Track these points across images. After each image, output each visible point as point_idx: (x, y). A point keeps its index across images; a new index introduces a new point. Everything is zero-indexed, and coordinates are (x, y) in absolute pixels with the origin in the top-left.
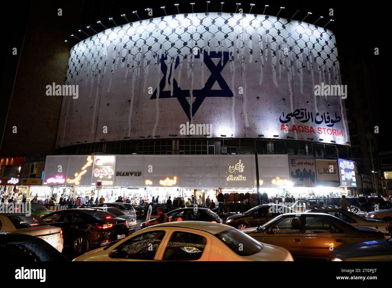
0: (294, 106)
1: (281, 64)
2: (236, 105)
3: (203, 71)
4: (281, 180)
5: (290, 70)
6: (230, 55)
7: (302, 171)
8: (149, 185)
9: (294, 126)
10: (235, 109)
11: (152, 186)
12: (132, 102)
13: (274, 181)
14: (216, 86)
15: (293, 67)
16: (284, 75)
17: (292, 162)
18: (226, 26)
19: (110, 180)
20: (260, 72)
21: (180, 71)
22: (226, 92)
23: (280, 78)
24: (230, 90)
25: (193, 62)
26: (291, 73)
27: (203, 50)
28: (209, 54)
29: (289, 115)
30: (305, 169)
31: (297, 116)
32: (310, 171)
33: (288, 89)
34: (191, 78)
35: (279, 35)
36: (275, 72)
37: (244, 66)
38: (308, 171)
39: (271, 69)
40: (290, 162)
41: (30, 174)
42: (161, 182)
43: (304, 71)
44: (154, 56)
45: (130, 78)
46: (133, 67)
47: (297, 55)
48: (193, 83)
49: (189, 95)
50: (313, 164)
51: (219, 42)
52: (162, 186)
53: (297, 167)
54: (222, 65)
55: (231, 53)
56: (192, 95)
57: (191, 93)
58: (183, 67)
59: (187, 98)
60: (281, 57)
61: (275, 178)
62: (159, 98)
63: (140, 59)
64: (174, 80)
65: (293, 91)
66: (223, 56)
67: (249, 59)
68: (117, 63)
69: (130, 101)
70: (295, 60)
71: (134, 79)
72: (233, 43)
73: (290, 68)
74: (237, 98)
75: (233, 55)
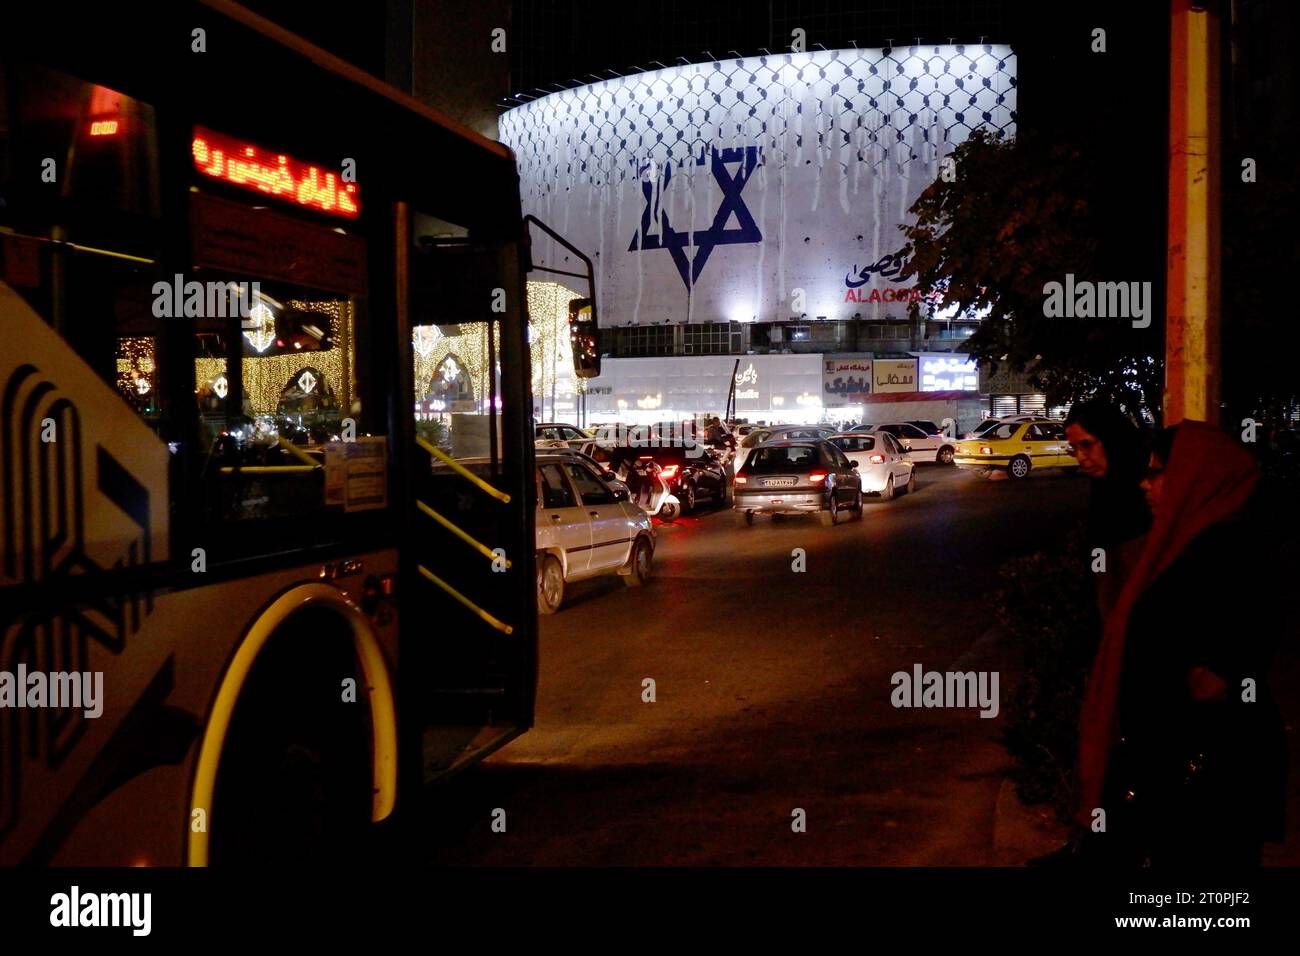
0: (880, 249)
1: (861, 159)
2: (766, 258)
3: (710, 193)
4: (811, 397)
5: (880, 171)
6: (758, 155)
7: (845, 380)
8: (623, 408)
9: (875, 291)
10: (764, 266)
11: (629, 408)
12: (601, 256)
13: (799, 399)
14: (733, 223)
15: (887, 161)
16: (865, 184)
17: (828, 367)
18: (753, 88)
19: (569, 401)
20: (812, 184)
21: (672, 194)
22: (749, 233)
23: (856, 192)
24: (757, 228)
25: (693, 172)
26: (882, 177)
27: (711, 147)
28: (720, 154)
29: (867, 269)
30: (851, 378)
31: (885, 270)
32: (861, 380)
33: (872, 212)
34: (690, 209)
35: (860, 92)
36: (846, 180)
37: (784, 174)
38: (857, 381)
39: (837, 174)
40: (826, 367)
41: (458, 393)
42: (641, 403)
43: (913, 168)
44: (631, 162)
45: (595, 207)
46: (599, 183)
47: (899, 132)
48: (694, 216)
49: (687, 244)
50: (868, 368)
51: (739, 127)
52: (642, 409)
53: (837, 375)
54: (744, 176)
55: (761, 148)
56: (692, 242)
57: (691, 237)
58: (677, 185)
59: (684, 248)
60: (862, 143)
61: (800, 393)
62: (642, 249)
63: (609, 168)
64: (663, 213)
65: (882, 217)
66: (745, 157)
67: (794, 157)
68: (573, 171)
69: (598, 254)
70: (893, 146)
71: (602, 211)
72: (764, 126)
73: (879, 168)
74: (770, 244)
75: (763, 153)
